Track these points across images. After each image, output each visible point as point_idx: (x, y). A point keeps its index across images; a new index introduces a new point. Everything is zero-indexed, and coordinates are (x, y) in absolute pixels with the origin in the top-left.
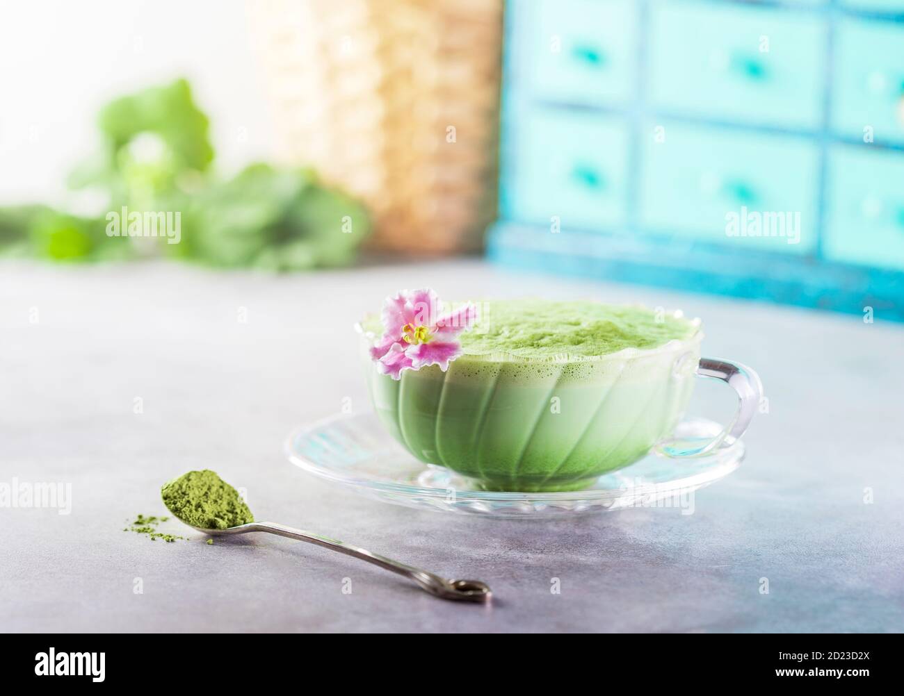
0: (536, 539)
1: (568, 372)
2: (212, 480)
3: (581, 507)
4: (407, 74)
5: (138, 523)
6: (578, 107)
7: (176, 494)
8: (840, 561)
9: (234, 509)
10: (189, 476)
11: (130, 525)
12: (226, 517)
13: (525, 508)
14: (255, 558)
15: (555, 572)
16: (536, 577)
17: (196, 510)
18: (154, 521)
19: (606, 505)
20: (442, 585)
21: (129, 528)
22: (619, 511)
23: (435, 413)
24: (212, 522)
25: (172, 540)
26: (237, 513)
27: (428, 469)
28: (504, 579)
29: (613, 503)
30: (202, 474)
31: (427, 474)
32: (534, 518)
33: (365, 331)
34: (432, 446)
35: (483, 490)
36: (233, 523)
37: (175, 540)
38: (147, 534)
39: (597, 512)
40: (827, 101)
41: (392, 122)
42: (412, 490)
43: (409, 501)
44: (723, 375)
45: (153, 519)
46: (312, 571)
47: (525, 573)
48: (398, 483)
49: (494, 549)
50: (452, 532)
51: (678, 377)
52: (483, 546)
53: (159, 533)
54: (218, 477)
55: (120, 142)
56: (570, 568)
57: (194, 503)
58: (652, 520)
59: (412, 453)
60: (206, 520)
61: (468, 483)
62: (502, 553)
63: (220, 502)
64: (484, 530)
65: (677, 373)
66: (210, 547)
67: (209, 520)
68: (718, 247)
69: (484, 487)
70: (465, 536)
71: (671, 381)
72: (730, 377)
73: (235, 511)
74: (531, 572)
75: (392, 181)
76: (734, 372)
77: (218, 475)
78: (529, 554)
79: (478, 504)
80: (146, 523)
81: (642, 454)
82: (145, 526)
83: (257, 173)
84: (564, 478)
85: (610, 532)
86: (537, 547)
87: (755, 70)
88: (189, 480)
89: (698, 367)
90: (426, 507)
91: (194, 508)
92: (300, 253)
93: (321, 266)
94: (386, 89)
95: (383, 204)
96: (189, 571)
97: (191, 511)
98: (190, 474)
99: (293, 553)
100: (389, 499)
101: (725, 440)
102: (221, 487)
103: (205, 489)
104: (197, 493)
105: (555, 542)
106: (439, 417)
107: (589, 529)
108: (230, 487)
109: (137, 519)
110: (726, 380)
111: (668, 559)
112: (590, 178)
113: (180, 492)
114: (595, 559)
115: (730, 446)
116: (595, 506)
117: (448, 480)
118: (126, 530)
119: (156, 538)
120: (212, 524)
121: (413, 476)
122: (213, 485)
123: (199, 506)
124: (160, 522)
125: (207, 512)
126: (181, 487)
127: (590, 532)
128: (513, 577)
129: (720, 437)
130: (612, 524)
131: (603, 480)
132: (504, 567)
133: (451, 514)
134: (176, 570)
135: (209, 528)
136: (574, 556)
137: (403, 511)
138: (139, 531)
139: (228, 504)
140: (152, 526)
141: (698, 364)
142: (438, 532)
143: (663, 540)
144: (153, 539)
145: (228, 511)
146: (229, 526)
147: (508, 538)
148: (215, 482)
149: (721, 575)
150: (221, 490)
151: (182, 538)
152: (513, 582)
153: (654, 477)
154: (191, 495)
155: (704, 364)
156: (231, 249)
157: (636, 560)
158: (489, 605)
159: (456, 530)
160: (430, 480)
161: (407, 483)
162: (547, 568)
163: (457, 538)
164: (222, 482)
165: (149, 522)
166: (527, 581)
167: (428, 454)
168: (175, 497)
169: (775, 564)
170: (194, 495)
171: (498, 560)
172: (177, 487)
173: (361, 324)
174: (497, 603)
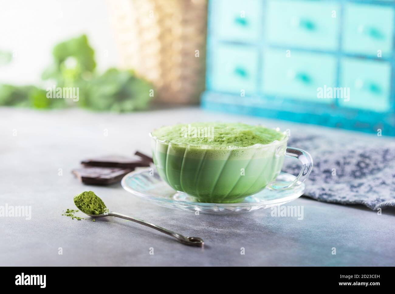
0: (220, 223)
1: (233, 153)
2: (93, 195)
3: (238, 210)
4: (169, 31)
5: (67, 212)
6: (237, 43)
7: (79, 200)
8: (345, 235)
9: (101, 207)
10: (84, 194)
11: (64, 213)
12: (98, 210)
13: (215, 210)
14: (110, 227)
15: (227, 237)
16: (220, 238)
17: (87, 207)
18: (73, 212)
19: (248, 209)
20: (184, 239)
21: (64, 214)
22: (253, 212)
23: (180, 170)
24: (93, 212)
25: (80, 220)
26: (102, 209)
27: (177, 193)
28: (207, 239)
29: (250, 209)
30: (89, 193)
31: (177, 195)
32: (219, 214)
33: (153, 136)
34: (179, 183)
35: (199, 202)
36: (101, 212)
37: (81, 219)
38: (71, 217)
39: (245, 212)
40: (340, 38)
41: (163, 51)
42: (171, 201)
43: (170, 206)
44: (296, 155)
45: (73, 211)
46: (132, 233)
47: (215, 236)
48: (166, 198)
49: (203, 226)
50: (187, 219)
51: (278, 156)
52: (199, 225)
53: (75, 216)
54: (94, 194)
55: (61, 60)
56: (233, 235)
57: (86, 204)
58: (267, 216)
59: (171, 186)
60: (91, 211)
61: (193, 199)
62: (206, 228)
63: (96, 204)
64: (199, 218)
65: (277, 154)
66: (94, 222)
67: (92, 211)
68: (294, 101)
69: (199, 201)
70: (192, 220)
71: (274, 158)
72: (299, 156)
73: (101, 208)
74: (218, 236)
75: (163, 75)
76: (300, 154)
77: (95, 193)
78: (217, 229)
79: (197, 208)
80: (70, 212)
81: (263, 188)
82: (70, 214)
83: (112, 72)
84: (231, 198)
85: (250, 220)
86: (220, 226)
87: (310, 26)
88: (84, 195)
89: (286, 152)
90: (176, 208)
91: (86, 206)
92: (128, 105)
93: (136, 110)
94: (161, 37)
95: (160, 84)
96: (86, 232)
97: (85, 207)
98: (84, 193)
99: (125, 226)
100: (162, 205)
101: (297, 183)
102: (96, 198)
103: (90, 199)
104: (87, 200)
105: (227, 224)
106: (182, 171)
107: (241, 219)
108: (99, 198)
109: (67, 211)
110: (297, 157)
111: (273, 232)
112: (242, 73)
113: (81, 200)
114: (243, 232)
115: (299, 185)
116: (243, 209)
117: (185, 198)
118: (63, 215)
119: (74, 218)
120: (93, 213)
121: (171, 196)
122: (93, 197)
123: (88, 205)
124: (75, 212)
125: (91, 208)
126: (81, 197)
127: (241, 220)
128: (211, 238)
129: (295, 182)
130: (250, 217)
131: (247, 198)
132: (207, 234)
133: (186, 211)
134: (81, 231)
135: (92, 214)
136: (235, 230)
137: (167, 210)
138: (68, 216)
139: (99, 205)
140: (72, 214)
141: (286, 151)
142: (181, 219)
143: (271, 224)
144: (73, 219)
145: (98, 208)
146: (99, 214)
147: (209, 222)
148: (94, 196)
149: (296, 240)
150: (96, 199)
151: (83, 219)
152: (210, 240)
153: (267, 198)
154: (85, 201)
155: (288, 151)
156: (102, 103)
157: (260, 232)
158: (203, 247)
159: (188, 218)
160: (178, 197)
161: (170, 198)
162: (224, 235)
163: (188, 221)
164: (96, 196)
165: (71, 212)
166: (216, 240)
167: (177, 187)
168: (79, 202)
169: (318, 236)
170: (86, 201)
171: (205, 231)
172: (80, 197)
173: (151, 133)
174: (206, 247)
